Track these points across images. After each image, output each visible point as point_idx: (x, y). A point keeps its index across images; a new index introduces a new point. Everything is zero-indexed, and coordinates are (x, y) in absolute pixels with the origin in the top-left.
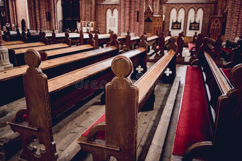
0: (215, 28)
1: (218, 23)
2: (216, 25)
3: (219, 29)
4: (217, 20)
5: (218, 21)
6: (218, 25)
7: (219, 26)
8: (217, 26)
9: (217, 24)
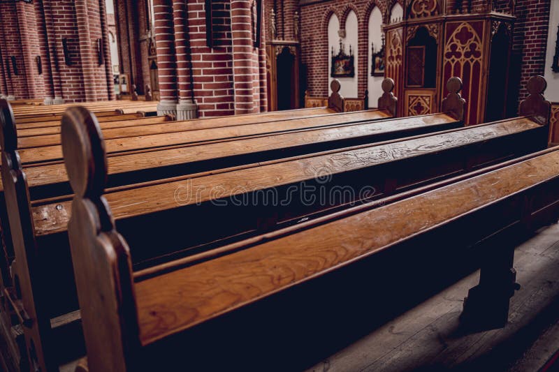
0: (462, 64)
1: (472, 41)
2: (463, 53)
3: (477, 64)
4: (465, 28)
5: (471, 35)
6: (473, 52)
7: (477, 54)
8: (467, 55)
9: (467, 45)
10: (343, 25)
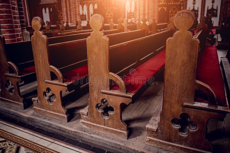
10: (83, 8)
